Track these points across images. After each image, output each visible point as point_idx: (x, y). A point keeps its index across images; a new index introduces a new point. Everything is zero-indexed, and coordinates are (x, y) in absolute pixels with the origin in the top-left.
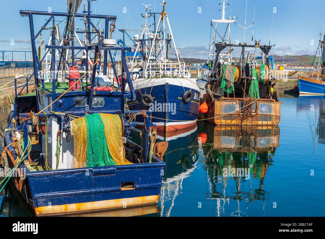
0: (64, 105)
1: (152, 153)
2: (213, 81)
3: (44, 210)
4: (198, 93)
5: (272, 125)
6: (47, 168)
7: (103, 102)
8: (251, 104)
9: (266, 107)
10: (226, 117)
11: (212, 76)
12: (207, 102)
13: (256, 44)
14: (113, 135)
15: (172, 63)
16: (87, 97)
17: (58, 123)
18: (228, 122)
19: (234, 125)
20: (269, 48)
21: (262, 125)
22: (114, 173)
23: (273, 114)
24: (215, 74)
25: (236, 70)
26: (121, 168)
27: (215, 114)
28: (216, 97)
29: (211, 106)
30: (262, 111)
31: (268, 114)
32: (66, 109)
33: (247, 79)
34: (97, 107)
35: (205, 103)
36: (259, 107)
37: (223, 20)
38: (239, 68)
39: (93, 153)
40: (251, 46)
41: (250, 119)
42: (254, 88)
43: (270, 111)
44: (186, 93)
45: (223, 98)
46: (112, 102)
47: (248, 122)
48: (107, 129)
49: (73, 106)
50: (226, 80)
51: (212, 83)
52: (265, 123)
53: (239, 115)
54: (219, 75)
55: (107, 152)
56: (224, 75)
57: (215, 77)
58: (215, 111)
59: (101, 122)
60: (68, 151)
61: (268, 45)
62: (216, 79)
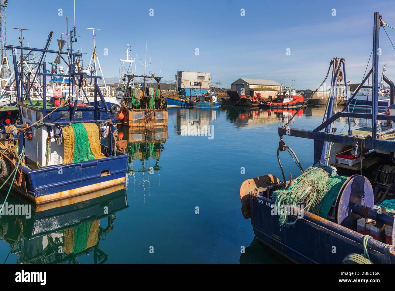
0: (52, 118)
1: (116, 149)
2: (126, 99)
3: (43, 199)
4: (119, 106)
5: (164, 126)
6: (38, 166)
7: (81, 115)
8: (151, 113)
9: (160, 115)
10: (136, 122)
11: (125, 95)
12: (123, 113)
13: (152, 76)
14: (94, 138)
15: (103, 87)
16: (69, 112)
17: (47, 132)
18: (138, 124)
19: (141, 126)
20: (160, 78)
21: (158, 126)
22: (96, 165)
23: (164, 118)
24: (128, 94)
25: (141, 92)
26: (100, 161)
27: (129, 120)
28: (129, 109)
29: (126, 115)
30: (157, 117)
31: (162, 119)
32: (53, 120)
33: (148, 98)
34: (77, 118)
35: (122, 113)
36: (156, 114)
37: (128, 60)
38: (143, 91)
39: (79, 152)
40: (150, 77)
41: (151, 122)
42: (152, 103)
43: (163, 117)
44: (112, 107)
45: (134, 109)
46: (88, 115)
47: (149, 124)
48: (89, 134)
49: (59, 118)
50: (135, 98)
51: (125, 100)
52: (160, 124)
53: (144, 120)
54: (130, 95)
55: (89, 150)
56: (133, 95)
57: (128, 96)
58: (129, 118)
59: (84, 129)
60: (55, 152)
61: (159, 77)
62: (129, 97)
